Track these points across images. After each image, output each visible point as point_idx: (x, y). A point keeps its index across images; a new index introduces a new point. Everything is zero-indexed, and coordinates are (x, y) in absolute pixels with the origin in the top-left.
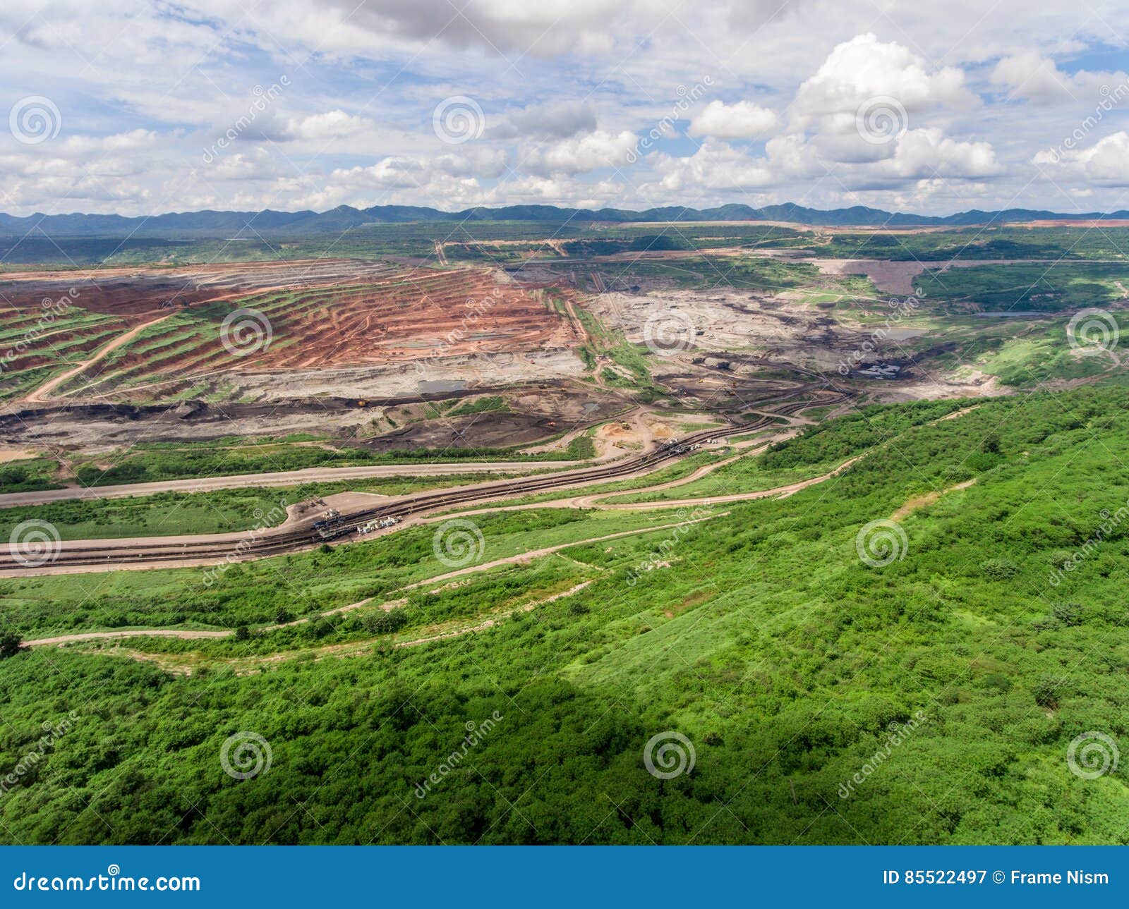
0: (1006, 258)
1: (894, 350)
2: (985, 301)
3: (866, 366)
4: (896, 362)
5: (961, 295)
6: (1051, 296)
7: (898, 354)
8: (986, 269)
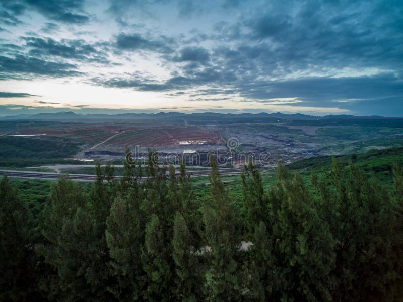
0: (343, 126)
1: (312, 148)
2: (337, 137)
3: (304, 152)
4: (313, 151)
5: (330, 135)
6: (356, 136)
7: (314, 149)
8: (337, 129)
